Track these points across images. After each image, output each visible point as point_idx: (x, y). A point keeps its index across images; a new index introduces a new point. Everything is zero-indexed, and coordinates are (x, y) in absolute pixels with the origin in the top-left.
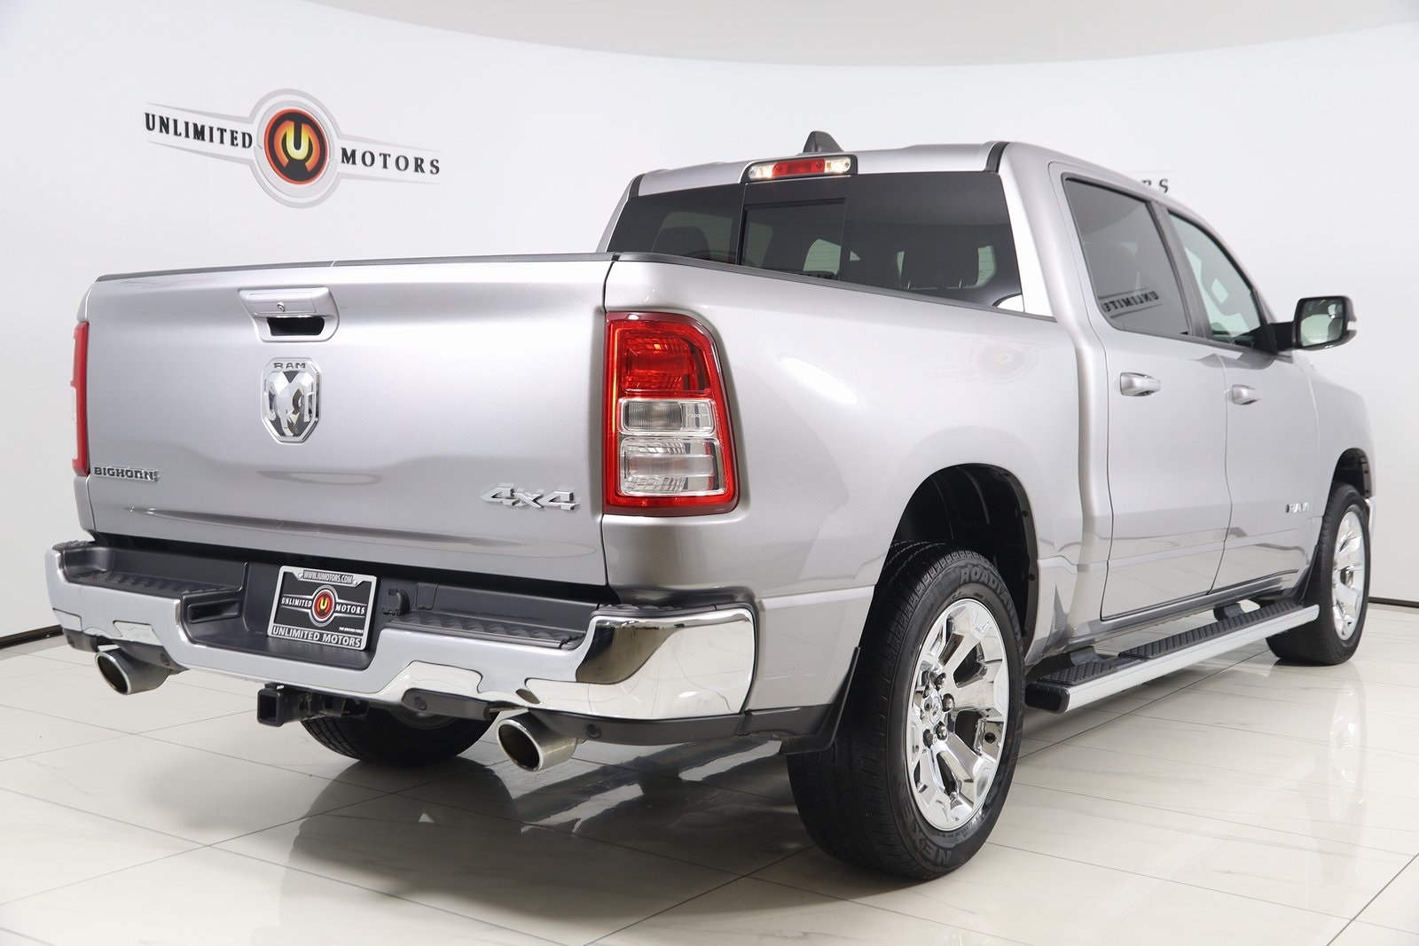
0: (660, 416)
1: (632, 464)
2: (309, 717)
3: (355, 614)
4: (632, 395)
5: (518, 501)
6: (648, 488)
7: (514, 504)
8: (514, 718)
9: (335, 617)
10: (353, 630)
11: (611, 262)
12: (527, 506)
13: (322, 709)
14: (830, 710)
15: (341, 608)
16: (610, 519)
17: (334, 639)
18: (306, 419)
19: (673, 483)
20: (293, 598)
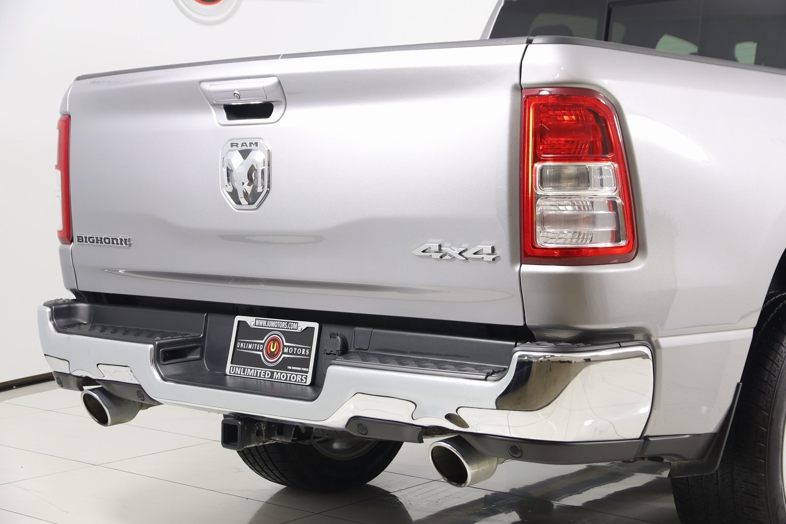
0: (570, 178)
1: (546, 220)
2: (264, 442)
3: (301, 355)
4: (545, 160)
5: (445, 255)
6: (559, 241)
7: (441, 257)
8: (445, 441)
9: (284, 358)
10: (299, 369)
11: (525, 45)
12: (453, 258)
13: (274, 435)
14: (715, 438)
15: (288, 349)
16: (527, 268)
17: (283, 376)
18: (259, 190)
19: (581, 237)
20: (246, 342)
